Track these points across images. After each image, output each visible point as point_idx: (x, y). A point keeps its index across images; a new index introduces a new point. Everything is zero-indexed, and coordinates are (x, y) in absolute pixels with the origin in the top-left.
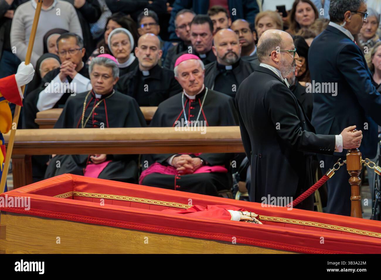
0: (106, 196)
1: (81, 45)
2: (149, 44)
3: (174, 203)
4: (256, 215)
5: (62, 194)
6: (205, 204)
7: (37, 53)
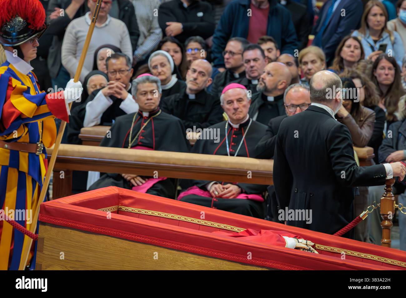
0: (154, 213)
1: (130, 66)
2: (199, 69)
3: (225, 225)
4: (313, 244)
5: (107, 208)
6: (259, 229)
7: (87, 68)
